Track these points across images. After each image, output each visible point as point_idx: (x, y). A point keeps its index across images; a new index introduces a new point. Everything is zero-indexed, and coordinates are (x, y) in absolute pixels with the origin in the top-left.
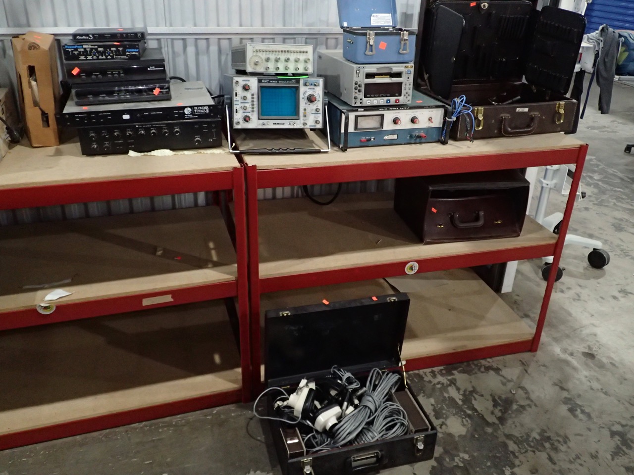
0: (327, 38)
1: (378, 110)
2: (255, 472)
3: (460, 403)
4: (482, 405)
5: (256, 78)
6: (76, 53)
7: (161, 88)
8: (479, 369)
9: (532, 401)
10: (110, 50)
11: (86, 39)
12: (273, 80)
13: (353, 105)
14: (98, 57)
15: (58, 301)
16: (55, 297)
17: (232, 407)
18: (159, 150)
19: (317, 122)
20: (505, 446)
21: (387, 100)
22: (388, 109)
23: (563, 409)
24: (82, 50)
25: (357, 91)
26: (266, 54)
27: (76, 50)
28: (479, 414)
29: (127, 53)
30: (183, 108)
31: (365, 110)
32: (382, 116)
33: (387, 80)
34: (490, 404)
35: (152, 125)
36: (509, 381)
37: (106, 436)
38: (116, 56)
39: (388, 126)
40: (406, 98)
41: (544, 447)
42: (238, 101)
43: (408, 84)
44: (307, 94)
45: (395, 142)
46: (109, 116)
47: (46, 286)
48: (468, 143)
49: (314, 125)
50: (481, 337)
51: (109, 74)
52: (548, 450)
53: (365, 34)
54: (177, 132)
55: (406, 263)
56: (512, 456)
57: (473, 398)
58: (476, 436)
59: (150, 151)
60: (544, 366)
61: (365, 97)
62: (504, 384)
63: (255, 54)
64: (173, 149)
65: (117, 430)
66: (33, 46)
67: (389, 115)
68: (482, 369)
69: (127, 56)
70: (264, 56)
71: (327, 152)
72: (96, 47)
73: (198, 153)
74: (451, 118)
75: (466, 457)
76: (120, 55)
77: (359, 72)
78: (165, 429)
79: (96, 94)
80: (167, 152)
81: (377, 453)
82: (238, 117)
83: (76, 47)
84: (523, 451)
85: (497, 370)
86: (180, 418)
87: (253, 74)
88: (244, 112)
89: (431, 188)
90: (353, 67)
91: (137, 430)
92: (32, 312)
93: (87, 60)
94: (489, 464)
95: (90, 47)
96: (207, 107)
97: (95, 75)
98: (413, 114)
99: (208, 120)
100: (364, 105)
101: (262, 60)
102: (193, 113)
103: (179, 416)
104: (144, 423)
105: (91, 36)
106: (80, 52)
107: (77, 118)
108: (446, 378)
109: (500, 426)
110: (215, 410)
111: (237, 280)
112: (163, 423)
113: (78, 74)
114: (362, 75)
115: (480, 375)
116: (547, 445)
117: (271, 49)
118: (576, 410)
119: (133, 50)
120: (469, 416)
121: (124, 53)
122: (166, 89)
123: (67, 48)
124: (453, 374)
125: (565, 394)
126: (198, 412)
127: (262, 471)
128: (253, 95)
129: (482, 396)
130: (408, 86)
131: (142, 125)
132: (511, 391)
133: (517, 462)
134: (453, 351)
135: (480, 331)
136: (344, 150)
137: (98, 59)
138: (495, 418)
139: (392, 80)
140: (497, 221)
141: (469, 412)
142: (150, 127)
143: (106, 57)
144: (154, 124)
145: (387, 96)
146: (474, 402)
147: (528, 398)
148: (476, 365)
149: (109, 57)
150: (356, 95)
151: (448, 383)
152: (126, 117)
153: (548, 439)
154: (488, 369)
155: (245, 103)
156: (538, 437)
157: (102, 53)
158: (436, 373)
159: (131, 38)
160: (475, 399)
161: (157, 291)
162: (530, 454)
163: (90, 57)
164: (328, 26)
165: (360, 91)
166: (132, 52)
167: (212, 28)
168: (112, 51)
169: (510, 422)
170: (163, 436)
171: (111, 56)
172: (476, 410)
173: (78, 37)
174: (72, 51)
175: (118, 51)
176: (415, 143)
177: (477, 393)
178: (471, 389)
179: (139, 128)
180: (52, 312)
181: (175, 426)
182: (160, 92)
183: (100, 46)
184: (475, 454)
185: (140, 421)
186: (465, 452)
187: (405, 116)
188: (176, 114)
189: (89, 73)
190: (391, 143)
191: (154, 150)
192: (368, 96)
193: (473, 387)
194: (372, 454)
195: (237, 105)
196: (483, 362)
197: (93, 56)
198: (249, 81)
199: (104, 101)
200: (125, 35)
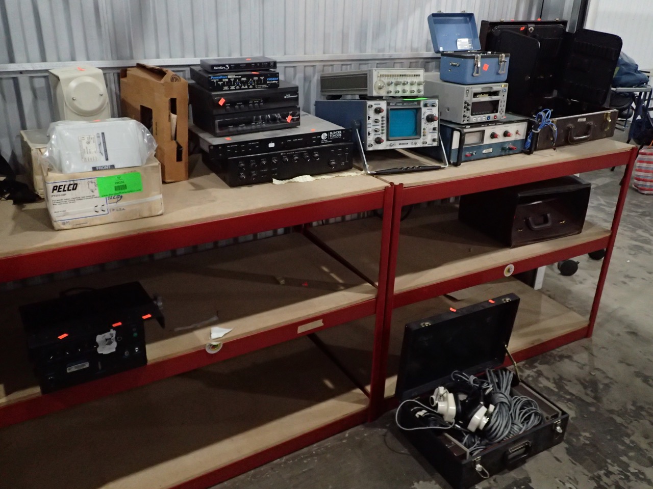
0: (394, 63)
1: (480, 126)
2: (418, 482)
3: (556, 390)
4: (575, 389)
5: (386, 102)
6: (220, 83)
7: (293, 115)
8: (555, 359)
9: (611, 379)
10: (253, 79)
11: (223, 69)
12: (399, 103)
13: (462, 123)
14: (240, 87)
15: (224, 338)
16: (221, 335)
17: (360, 428)
18: (301, 177)
19: (434, 140)
20: (612, 419)
21: (488, 117)
22: (488, 126)
23: (638, 382)
24: (227, 80)
25: (466, 109)
26: (388, 79)
27: (221, 80)
28: (577, 397)
29: (268, 82)
30: (321, 133)
31: (471, 127)
32: (483, 132)
33: (486, 98)
34: (580, 387)
35: (295, 151)
36: (584, 365)
37: (254, 476)
38: (257, 85)
39: (487, 141)
40: (501, 114)
41: (642, 415)
42: (370, 124)
43: (503, 101)
44: (426, 115)
45: (492, 155)
46: (257, 145)
47: (199, 325)
48: (551, 151)
49: (431, 143)
50: (548, 330)
51: (251, 103)
52: (648, 417)
53: (473, 57)
54: (317, 157)
55: (504, 267)
56: (623, 428)
57: (564, 385)
58: (585, 416)
59: (292, 178)
60: (603, 348)
61: (472, 115)
62: (581, 368)
63: (379, 79)
64: (312, 175)
65: (262, 469)
66: (175, 78)
67: (488, 130)
68: (558, 359)
69: (267, 85)
70: (386, 80)
71: (443, 168)
72: (240, 77)
73: (336, 177)
74: (537, 130)
75: (587, 434)
76: (261, 84)
77: (468, 93)
78: (309, 459)
79: (236, 124)
80: (307, 178)
81: (527, 442)
82: (370, 139)
83: (221, 77)
84: (629, 422)
85: (569, 357)
86: (317, 446)
87: (380, 98)
88: (375, 135)
89: (519, 195)
90: (464, 88)
91: (282, 466)
92: (201, 353)
93: (230, 90)
94: (609, 437)
95: (234, 77)
96: (340, 132)
97: (238, 105)
98: (505, 128)
99: (341, 144)
100: (471, 122)
101: (385, 84)
102: (328, 138)
103: (315, 445)
104: (284, 458)
105: (227, 66)
106: (224, 82)
107: (229, 148)
108: (533, 371)
109: (599, 404)
110: (347, 434)
111: (377, 298)
112: (303, 454)
113: (224, 104)
114: (471, 95)
115: (558, 364)
116: (644, 413)
117: (392, 74)
118: (649, 381)
119: (274, 79)
120: (569, 400)
121: (265, 82)
122: (297, 116)
123: (213, 79)
124: (535, 367)
125: (632, 369)
126: (331, 438)
127: (424, 480)
128: (382, 117)
129: (570, 381)
130: (503, 103)
131: (286, 153)
132: (591, 374)
133: (629, 432)
134: (532, 346)
135: (543, 325)
136: (456, 164)
137: (240, 89)
138: (591, 398)
139: (492, 98)
140: (562, 221)
141: (568, 397)
142: (293, 154)
143: (248, 86)
144: (297, 151)
145: (488, 113)
146: (567, 388)
147: (607, 377)
148: (550, 356)
149: (251, 87)
150: (465, 113)
151: (537, 375)
152: (272, 145)
153: (642, 408)
154: (562, 357)
155: (376, 125)
156: (633, 408)
157: (243, 83)
158: (521, 367)
159: (264, 67)
160: (567, 385)
161: (310, 317)
162: (635, 423)
163: (233, 88)
164: (395, 51)
165: (468, 110)
166: (273, 81)
167: (300, 56)
168: (254, 81)
169: (604, 399)
170: (312, 467)
171: (252, 86)
172: (573, 395)
173: (215, 68)
174: (217, 82)
175: (259, 80)
176: (505, 155)
177: (565, 379)
178: (558, 377)
179: (283, 155)
180: (218, 350)
181: (317, 454)
182: (292, 119)
183: (243, 76)
184: (594, 431)
185: (280, 457)
186: (585, 431)
187: (499, 130)
188: (314, 139)
189: (233, 104)
190: (488, 156)
191: (295, 177)
192: (474, 114)
193: (559, 375)
194: (521, 445)
195: (370, 127)
196: (554, 352)
197: (236, 87)
198: (379, 104)
199: (243, 130)
200: (258, 64)
